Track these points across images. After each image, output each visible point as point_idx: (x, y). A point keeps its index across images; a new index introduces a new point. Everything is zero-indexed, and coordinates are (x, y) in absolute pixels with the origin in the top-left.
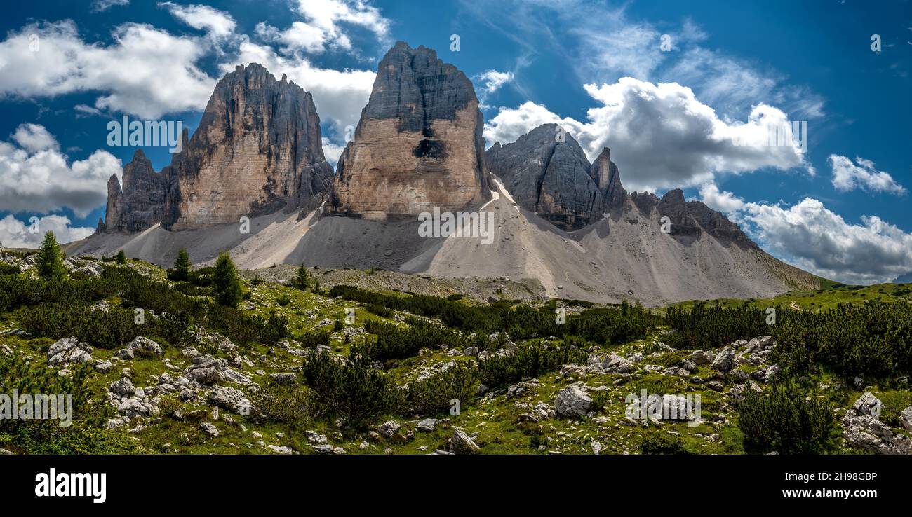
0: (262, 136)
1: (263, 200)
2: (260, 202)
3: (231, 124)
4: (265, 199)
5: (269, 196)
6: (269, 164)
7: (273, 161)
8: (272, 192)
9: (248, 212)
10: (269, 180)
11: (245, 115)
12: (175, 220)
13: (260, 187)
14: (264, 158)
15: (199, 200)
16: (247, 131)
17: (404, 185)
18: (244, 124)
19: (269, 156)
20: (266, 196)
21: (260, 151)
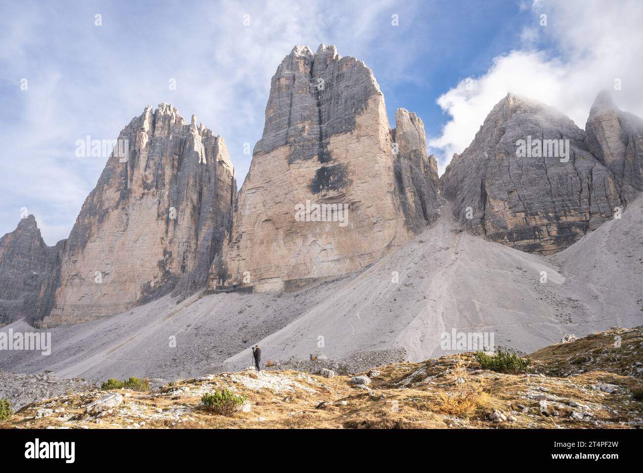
0: (161, 196)
1: (156, 280)
2: (152, 284)
3: (129, 182)
4: (159, 279)
5: (164, 275)
6: (167, 232)
7: (171, 228)
8: (167, 269)
9: (138, 298)
10: (165, 252)
11: (145, 170)
12: (46, 312)
13: (155, 264)
14: (162, 224)
15: (81, 284)
16: (146, 191)
17: (305, 237)
18: (144, 182)
19: (168, 221)
20: (161, 274)
21: (159, 216)
